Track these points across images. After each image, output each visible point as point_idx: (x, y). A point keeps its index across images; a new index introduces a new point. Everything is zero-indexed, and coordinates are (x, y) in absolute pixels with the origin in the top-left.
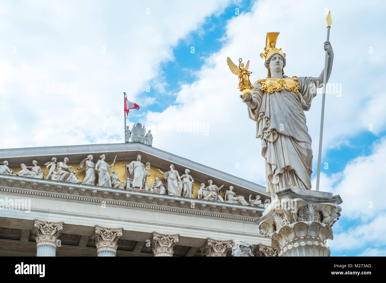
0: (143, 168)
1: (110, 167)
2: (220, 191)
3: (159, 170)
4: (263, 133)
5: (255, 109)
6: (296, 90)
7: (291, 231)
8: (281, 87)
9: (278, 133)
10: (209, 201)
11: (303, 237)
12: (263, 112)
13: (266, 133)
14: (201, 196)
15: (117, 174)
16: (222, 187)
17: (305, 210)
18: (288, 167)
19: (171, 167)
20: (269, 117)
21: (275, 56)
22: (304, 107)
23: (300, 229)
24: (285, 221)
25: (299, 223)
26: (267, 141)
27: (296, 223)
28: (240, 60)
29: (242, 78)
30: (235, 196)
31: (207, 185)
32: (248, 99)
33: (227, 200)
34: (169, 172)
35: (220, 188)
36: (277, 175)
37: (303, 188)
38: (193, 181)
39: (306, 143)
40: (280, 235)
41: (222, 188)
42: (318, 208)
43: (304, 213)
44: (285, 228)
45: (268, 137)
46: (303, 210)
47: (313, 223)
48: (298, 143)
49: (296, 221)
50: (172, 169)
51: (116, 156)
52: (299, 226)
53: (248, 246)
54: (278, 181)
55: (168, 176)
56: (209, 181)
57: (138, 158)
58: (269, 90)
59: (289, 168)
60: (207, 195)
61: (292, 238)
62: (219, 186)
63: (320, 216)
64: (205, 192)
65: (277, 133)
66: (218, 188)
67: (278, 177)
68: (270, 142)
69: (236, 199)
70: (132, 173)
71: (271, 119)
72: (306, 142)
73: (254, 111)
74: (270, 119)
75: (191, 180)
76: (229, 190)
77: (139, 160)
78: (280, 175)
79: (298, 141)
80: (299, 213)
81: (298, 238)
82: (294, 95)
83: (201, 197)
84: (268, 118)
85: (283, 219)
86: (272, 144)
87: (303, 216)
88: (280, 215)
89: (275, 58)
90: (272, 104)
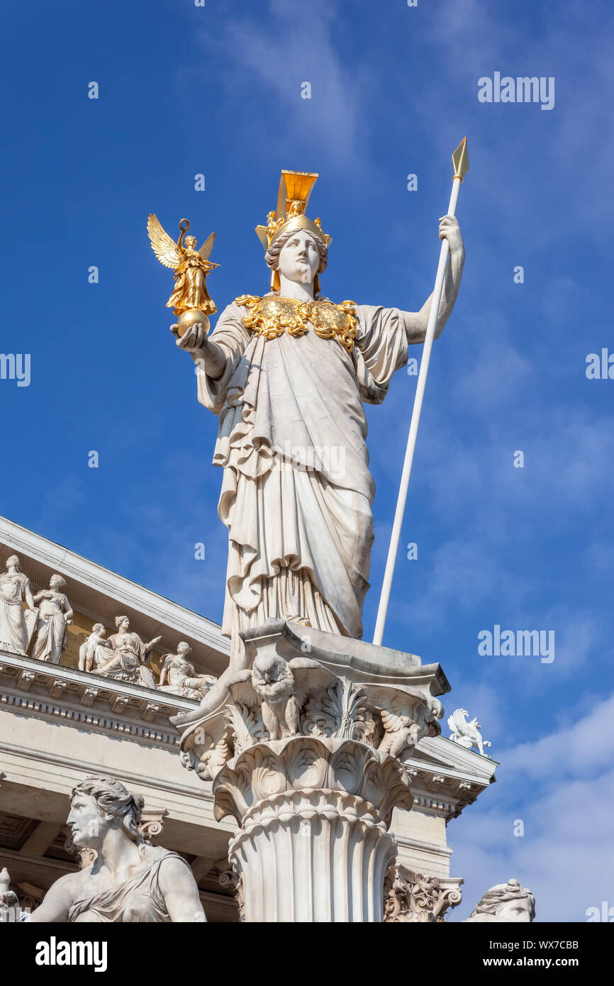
2: (147, 654)
5: (218, 379)
6: (347, 338)
7: (274, 763)
8: (301, 323)
10: (109, 679)
11: (311, 787)
12: (240, 388)
14: (87, 662)
16: (154, 640)
17: (326, 702)
18: (291, 558)
19: (11, 562)
20: (253, 404)
21: (296, 237)
22: (366, 392)
23: (304, 761)
24: (263, 730)
25: (302, 739)
26: (238, 472)
27: (293, 738)
29: (183, 277)
30: (189, 674)
31: (111, 630)
32: (194, 338)
33: (166, 683)
35: (148, 645)
36: (255, 581)
37: (330, 631)
38: (70, 612)
39: (354, 493)
40: (241, 775)
41: (154, 645)
42: (370, 699)
43: (322, 711)
44: (258, 755)
45: (244, 461)
46: (322, 700)
47: (345, 744)
48: (331, 489)
49: (293, 731)
50: (12, 570)
52: (301, 750)
53: (123, 797)
54: (257, 598)
56: (118, 619)
58: (267, 327)
59: (294, 563)
60: (107, 660)
61: (276, 791)
62: (146, 637)
63: (376, 726)
64: (102, 654)
65: (270, 454)
66: (145, 642)
67: (257, 587)
68: (247, 478)
69: (192, 684)
71: (258, 409)
72: (355, 491)
73: (216, 382)
74: (255, 409)
75: (64, 611)
76: (176, 653)
78: (265, 581)
79: (332, 485)
80: (308, 707)
81: (294, 791)
82: (339, 350)
83: (88, 665)
84: (250, 406)
85: (256, 722)
87: (318, 721)
88: (249, 709)
89: (297, 242)
90: (268, 367)
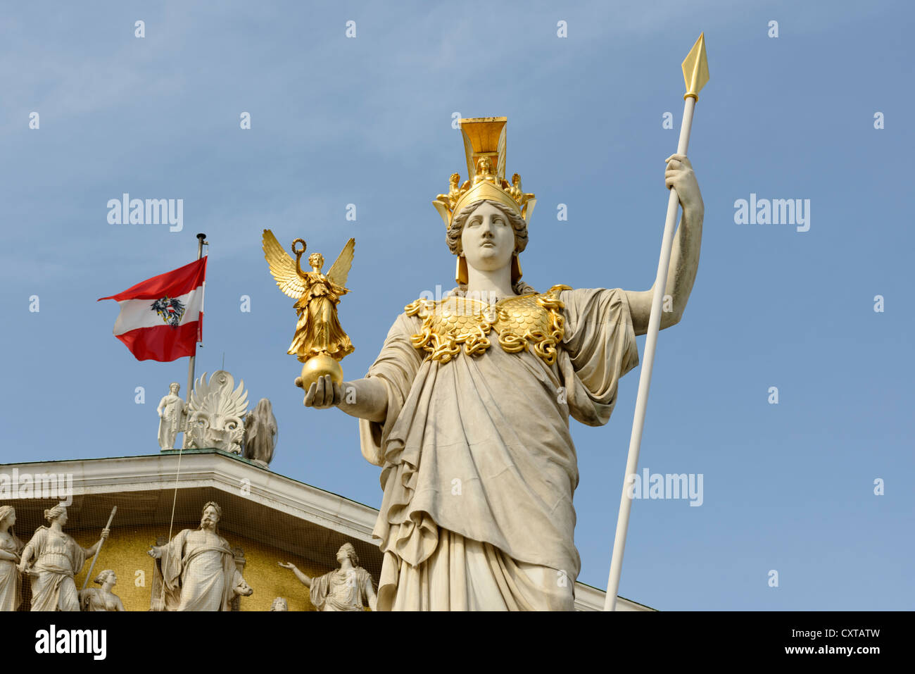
0: (223, 561)
1: (88, 557)
3: (291, 565)
4: (391, 525)
5: (383, 424)
6: (547, 346)
8: (483, 336)
9: (440, 530)
12: (401, 442)
13: (399, 525)
15: (114, 585)
19: (344, 552)
21: (477, 212)
26: (398, 558)
28: (299, 247)
29: (306, 312)
32: (321, 394)
34: (334, 577)
39: (546, 569)
45: (404, 542)
48: (516, 568)
50: (346, 564)
51: (114, 511)
55: (328, 592)
57: (205, 516)
58: (440, 346)
65: (433, 530)
68: (409, 565)
70: (176, 583)
71: (420, 470)
72: (549, 567)
73: (381, 427)
74: (418, 470)
77: (207, 526)
79: (517, 563)
86: (414, 574)
89: (479, 220)
90: (436, 405)
